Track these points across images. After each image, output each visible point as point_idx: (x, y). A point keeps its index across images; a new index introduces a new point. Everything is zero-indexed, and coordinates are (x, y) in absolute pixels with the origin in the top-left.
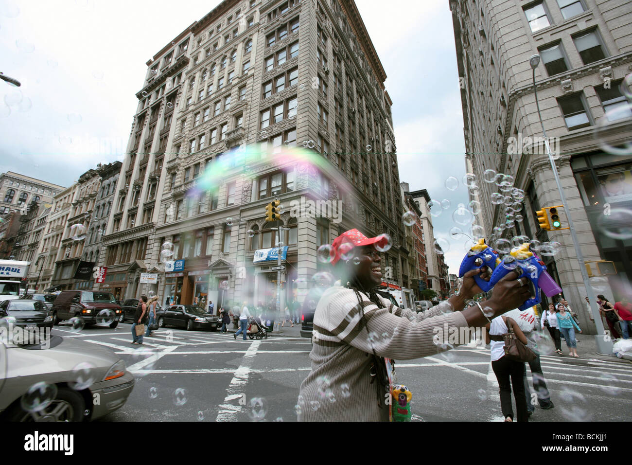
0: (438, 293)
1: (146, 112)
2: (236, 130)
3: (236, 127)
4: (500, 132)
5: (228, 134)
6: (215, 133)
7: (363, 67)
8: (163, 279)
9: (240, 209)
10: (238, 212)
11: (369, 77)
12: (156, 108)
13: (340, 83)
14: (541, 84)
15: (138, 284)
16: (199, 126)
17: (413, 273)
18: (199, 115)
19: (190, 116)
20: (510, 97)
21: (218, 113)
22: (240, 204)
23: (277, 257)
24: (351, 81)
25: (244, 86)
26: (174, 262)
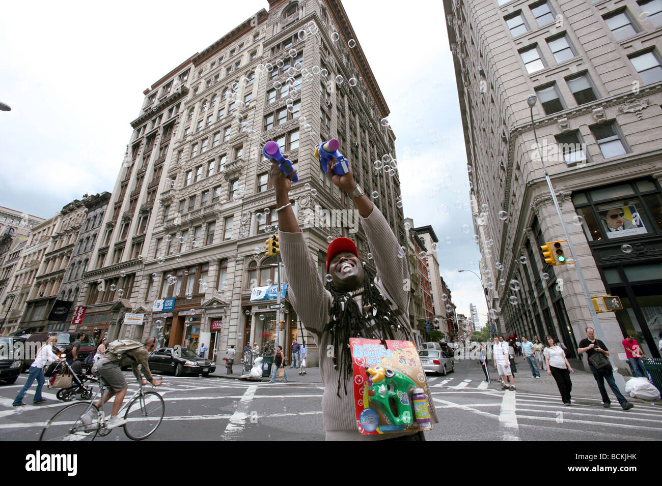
0: (446, 335)
1: (141, 141)
2: (236, 162)
3: (236, 159)
4: (503, 168)
5: (227, 166)
6: (213, 165)
7: (366, 102)
8: (150, 319)
9: (238, 244)
10: (235, 247)
11: (372, 111)
12: (151, 138)
13: (343, 117)
14: (540, 122)
15: (121, 325)
16: (196, 157)
17: (419, 312)
18: (196, 146)
19: (187, 147)
20: (511, 133)
21: (216, 144)
22: (238, 239)
23: (275, 295)
24: (354, 115)
25: (246, 117)
26: (163, 301)
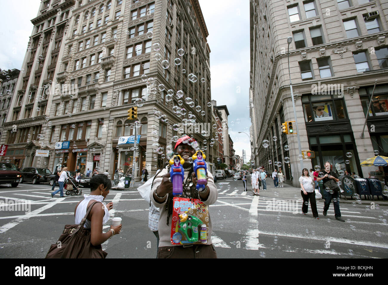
0: (228, 166)
1: (40, 35)
2: (109, 58)
3: (109, 55)
4: (269, 77)
5: (104, 60)
6: (93, 58)
7: (195, 26)
8: (54, 154)
9: (110, 110)
10: (109, 112)
11: (198, 33)
12: (48, 34)
13: (180, 34)
15: (33, 157)
16: (82, 51)
17: (215, 153)
18: (82, 43)
19: (75, 43)
20: (276, 57)
21: (96, 44)
22: (110, 107)
23: (133, 142)
24: (187, 34)
25: (116, 28)
26: (62, 143)
